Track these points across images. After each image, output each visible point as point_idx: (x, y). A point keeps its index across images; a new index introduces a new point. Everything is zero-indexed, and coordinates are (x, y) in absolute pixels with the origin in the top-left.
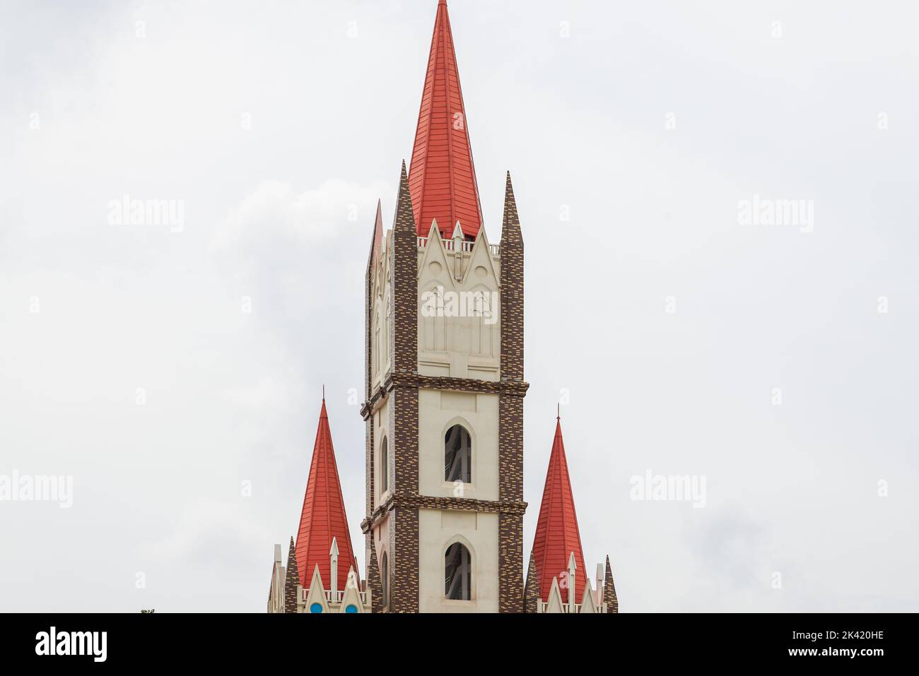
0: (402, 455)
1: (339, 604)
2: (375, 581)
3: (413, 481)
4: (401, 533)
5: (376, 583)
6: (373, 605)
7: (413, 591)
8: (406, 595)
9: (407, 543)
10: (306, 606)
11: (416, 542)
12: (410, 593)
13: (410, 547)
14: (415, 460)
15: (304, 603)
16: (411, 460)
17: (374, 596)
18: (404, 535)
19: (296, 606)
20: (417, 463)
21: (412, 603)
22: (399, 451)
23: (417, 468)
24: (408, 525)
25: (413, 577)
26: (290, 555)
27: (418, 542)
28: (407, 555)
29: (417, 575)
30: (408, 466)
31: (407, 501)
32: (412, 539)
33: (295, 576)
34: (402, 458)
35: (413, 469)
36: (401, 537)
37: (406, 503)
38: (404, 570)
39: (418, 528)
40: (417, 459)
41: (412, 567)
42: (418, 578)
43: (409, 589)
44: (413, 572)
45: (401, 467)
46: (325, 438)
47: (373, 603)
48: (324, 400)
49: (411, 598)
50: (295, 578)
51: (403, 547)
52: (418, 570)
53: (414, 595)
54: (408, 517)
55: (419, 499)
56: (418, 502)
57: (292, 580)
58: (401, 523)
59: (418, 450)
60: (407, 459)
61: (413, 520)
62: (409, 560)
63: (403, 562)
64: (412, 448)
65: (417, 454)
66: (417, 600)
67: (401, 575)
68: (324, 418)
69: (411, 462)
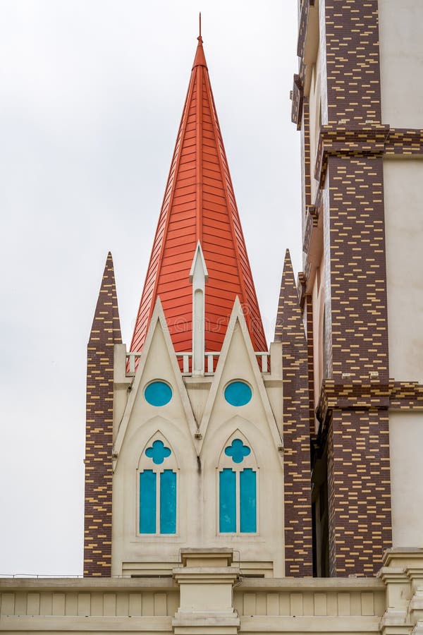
0: (343, 52)
1: (208, 380)
2: (290, 327)
3: (367, 102)
4: (343, 208)
5: (293, 330)
6: (285, 377)
7: (373, 329)
8: (359, 340)
9: (357, 229)
10: (135, 387)
11: (377, 226)
12: (367, 334)
13: (364, 236)
14: (372, 61)
15: (129, 380)
16: (362, 60)
17: (288, 357)
18: (351, 213)
19: (112, 387)
20: (376, 67)
21: (374, 356)
22: (334, 45)
23: (377, 76)
24: (359, 192)
25: (374, 300)
26: (102, 288)
27: (382, 226)
28: (357, 253)
29: (383, 297)
30: (356, 74)
31: (354, 138)
32: (368, 221)
33: (108, 326)
34: (342, 59)
35: (366, 79)
36: (342, 219)
37: (352, 144)
38: (353, 285)
39: (381, 197)
40: (377, 58)
41: (371, 279)
42: (384, 302)
43: (364, 325)
44: (372, 290)
45: (339, 77)
46: (198, 98)
47: (285, 372)
48: (200, 39)
49: (369, 345)
50: (110, 330)
51: (349, 238)
52: (384, 285)
53: (376, 339)
54: (358, 176)
55: (380, 131)
56: (379, 140)
57: (104, 335)
58: (342, 189)
59: (377, 40)
60: (353, 61)
61: (369, 180)
62: (361, 264)
63: (350, 269)
64: (364, 38)
65: (377, 49)
66: (385, 348)
67: (344, 297)
68: (200, 67)
69: (363, 65)
